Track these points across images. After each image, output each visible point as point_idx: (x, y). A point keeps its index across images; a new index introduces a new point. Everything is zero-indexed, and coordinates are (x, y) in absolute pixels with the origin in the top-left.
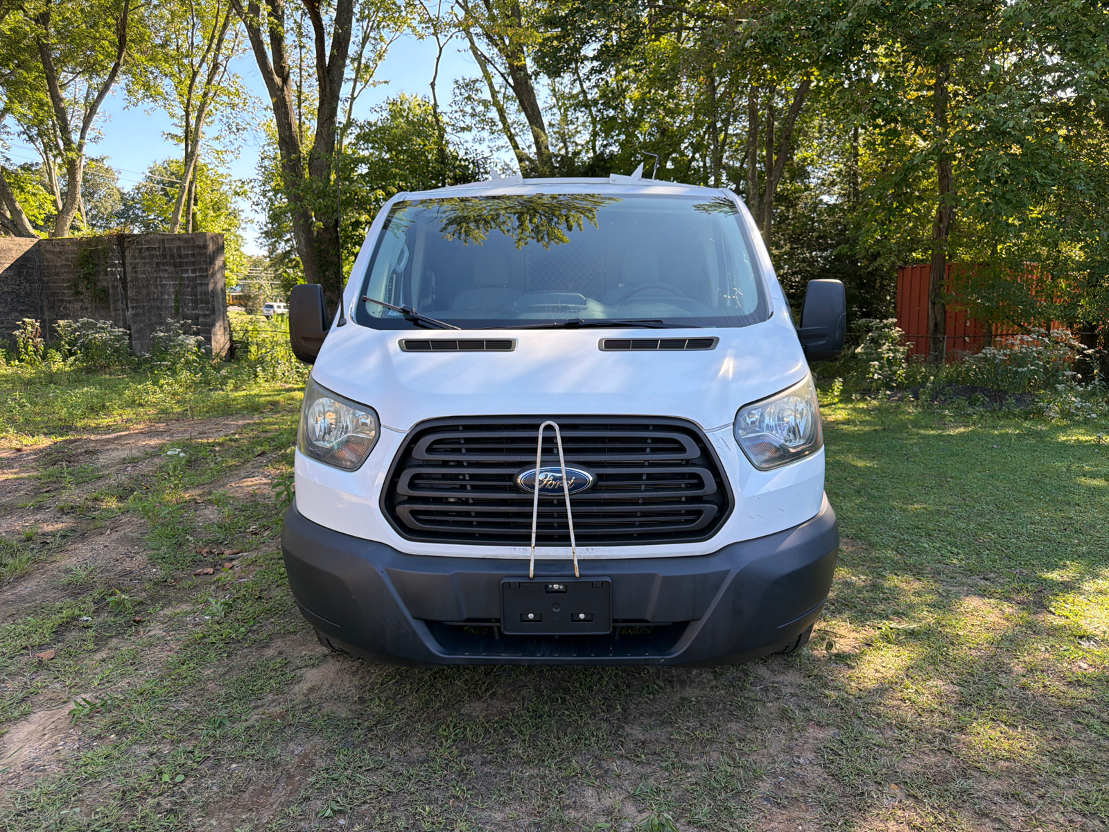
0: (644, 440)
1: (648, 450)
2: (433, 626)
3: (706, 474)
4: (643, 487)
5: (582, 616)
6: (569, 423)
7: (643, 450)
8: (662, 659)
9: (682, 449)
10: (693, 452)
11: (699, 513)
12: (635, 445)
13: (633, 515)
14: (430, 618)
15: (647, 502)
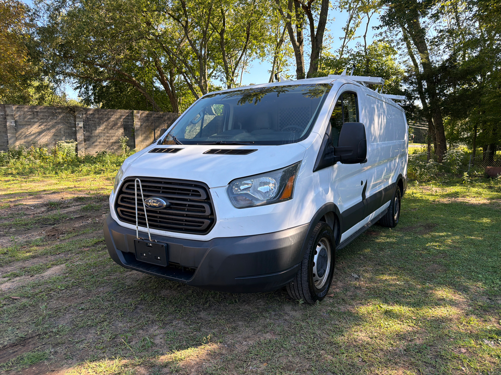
0: (189, 190)
1: (190, 195)
2: (124, 253)
3: (207, 207)
4: (186, 210)
5: (159, 258)
6: (144, 180)
7: (188, 194)
8: (187, 281)
9: (200, 196)
10: (204, 197)
11: (203, 223)
12: (185, 192)
13: (182, 220)
14: (124, 251)
15: (187, 216)
